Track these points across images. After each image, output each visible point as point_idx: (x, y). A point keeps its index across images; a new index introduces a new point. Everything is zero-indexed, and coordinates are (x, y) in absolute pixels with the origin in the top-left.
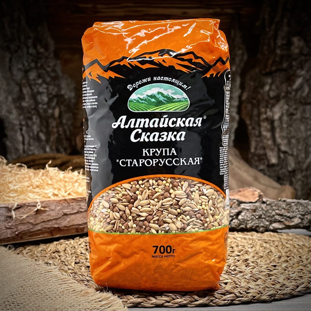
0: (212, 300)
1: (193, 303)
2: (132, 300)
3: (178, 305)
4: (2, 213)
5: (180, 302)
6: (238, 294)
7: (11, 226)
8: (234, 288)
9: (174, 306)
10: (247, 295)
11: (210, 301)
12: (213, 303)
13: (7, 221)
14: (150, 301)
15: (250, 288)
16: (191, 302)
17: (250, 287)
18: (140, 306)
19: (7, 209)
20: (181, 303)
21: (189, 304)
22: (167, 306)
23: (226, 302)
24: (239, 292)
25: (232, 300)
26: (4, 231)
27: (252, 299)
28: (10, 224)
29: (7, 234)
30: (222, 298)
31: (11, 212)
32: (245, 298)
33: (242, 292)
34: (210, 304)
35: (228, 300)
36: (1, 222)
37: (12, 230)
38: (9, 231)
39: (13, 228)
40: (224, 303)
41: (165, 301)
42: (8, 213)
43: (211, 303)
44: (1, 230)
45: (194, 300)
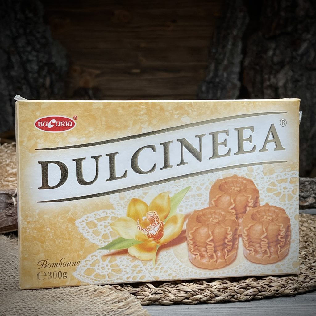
0: (233, 296)
1: (214, 299)
2: (149, 297)
3: (197, 302)
4: (2, 199)
5: (199, 299)
6: (260, 288)
7: (11, 213)
8: (255, 281)
9: (193, 303)
10: (270, 288)
11: (231, 296)
12: (235, 299)
13: (7, 208)
14: (169, 298)
15: (272, 281)
17: (271, 279)
18: (157, 303)
19: (7, 196)
20: (201, 299)
21: (209, 300)
22: (186, 303)
23: (248, 297)
24: (261, 285)
25: (255, 295)
26: (5, 219)
27: (276, 293)
28: (10, 212)
29: (8, 222)
30: (244, 293)
31: (12, 199)
32: (268, 292)
33: (264, 286)
34: (231, 299)
35: (250, 295)
36: (2, 209)
37: (12, 217)
38: (10, 219)
39: (14, 216)
40: (246, 298)
41: (184, 298)
42: (8, 199)
43: (233, 299)
44: (2, 218)
45: (215, 296)
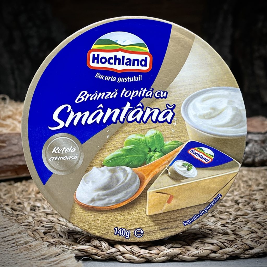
2: (165, 252)
5: (230, 253)
14: (191, 252)
16: (245, 251)
20: (232, 252)
21: (242, 254)
22: (214, 257)
41: (211, 251)
45: (249, 248)
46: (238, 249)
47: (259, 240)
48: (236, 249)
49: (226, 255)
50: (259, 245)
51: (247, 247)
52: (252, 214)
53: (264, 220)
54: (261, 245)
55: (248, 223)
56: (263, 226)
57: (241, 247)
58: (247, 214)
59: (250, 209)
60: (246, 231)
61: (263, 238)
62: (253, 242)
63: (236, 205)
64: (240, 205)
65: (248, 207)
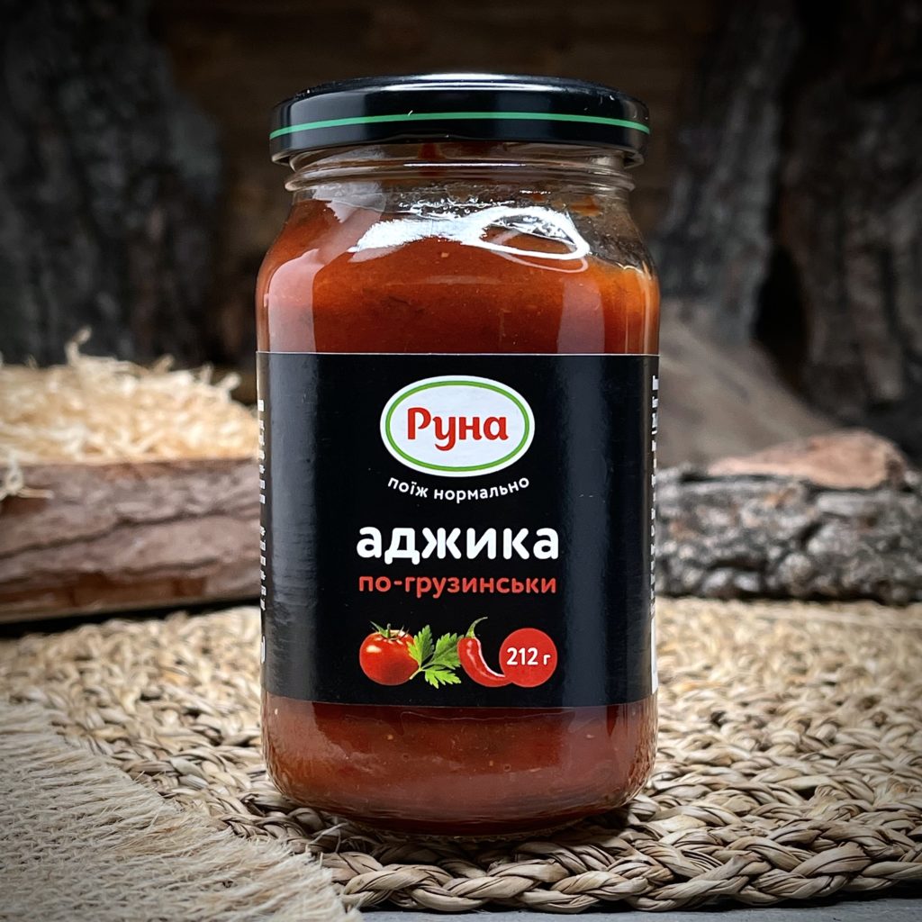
0: (753, 878)
1: (664, 891)
3: (591, 900)
5: (600, 888)
6: (875, 845)
11: (745, 879)
12: (760, 890)
18: (409, 903)
20: (607, 889)
21: (645, 895)
23: (822, 881)
25: (851, 876)
30: (803, 867)
34: (743, 892)
40: (814, 887)
41: (530, 882)
43: (751, 891)
45: (670, 877)
46: (629, 878)
47: (717, 850)
48: (621, 878)
49: (583, 897)
50: (710, 867)
51: (664, 872)
52: (749, 760)
53: (774, 783)
54: (715, 867)
55: (715, 790)
56: (761, 804)
57: (642, 873)
58: (729, 762)
59: (749, 744)
60: (686, 818)
61: (730, 845)
62: (686, 856)
63: (710, 728)
64: (726, 729)
65: (744, 738)
